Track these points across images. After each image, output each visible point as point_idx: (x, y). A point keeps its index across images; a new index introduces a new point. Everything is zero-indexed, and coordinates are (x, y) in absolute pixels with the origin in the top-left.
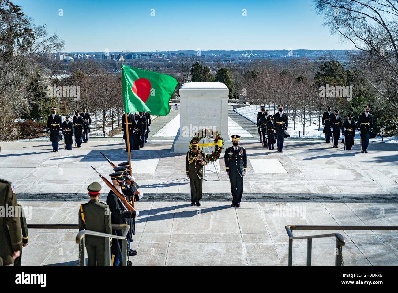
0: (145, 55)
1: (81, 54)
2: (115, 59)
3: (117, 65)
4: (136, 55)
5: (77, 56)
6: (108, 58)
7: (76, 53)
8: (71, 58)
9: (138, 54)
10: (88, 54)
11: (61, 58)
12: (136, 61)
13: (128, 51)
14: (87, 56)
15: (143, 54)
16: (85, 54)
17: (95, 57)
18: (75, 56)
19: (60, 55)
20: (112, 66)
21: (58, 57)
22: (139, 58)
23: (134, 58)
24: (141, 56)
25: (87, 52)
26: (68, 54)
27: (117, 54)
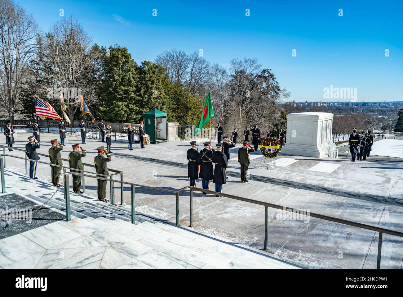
0: (376, 104)
1: (332, 102)
2: (354, 106)
3: (354, 109)
4: (369, 104)
5: (330, 104)
6: (349, 105)
7: (328, 102)
8: (325, 105)
9: (371, 103)
10: (336, 103)
11: (319, 105)
12: (369, 107)
13: (364, 101)
14: (336, 104)
15: (375, 103)
16: (334, 103)
17: (341, 105)
18: (328, 104)
19: (319, 103)
20: (351, 110)
21: (317, 104)
22: (371, 105)
23: (368, 106)
24: (373, 104)
25: (336, 101)
26: (324, 102)
27: (356, 103)
